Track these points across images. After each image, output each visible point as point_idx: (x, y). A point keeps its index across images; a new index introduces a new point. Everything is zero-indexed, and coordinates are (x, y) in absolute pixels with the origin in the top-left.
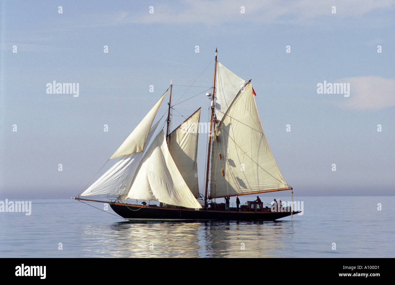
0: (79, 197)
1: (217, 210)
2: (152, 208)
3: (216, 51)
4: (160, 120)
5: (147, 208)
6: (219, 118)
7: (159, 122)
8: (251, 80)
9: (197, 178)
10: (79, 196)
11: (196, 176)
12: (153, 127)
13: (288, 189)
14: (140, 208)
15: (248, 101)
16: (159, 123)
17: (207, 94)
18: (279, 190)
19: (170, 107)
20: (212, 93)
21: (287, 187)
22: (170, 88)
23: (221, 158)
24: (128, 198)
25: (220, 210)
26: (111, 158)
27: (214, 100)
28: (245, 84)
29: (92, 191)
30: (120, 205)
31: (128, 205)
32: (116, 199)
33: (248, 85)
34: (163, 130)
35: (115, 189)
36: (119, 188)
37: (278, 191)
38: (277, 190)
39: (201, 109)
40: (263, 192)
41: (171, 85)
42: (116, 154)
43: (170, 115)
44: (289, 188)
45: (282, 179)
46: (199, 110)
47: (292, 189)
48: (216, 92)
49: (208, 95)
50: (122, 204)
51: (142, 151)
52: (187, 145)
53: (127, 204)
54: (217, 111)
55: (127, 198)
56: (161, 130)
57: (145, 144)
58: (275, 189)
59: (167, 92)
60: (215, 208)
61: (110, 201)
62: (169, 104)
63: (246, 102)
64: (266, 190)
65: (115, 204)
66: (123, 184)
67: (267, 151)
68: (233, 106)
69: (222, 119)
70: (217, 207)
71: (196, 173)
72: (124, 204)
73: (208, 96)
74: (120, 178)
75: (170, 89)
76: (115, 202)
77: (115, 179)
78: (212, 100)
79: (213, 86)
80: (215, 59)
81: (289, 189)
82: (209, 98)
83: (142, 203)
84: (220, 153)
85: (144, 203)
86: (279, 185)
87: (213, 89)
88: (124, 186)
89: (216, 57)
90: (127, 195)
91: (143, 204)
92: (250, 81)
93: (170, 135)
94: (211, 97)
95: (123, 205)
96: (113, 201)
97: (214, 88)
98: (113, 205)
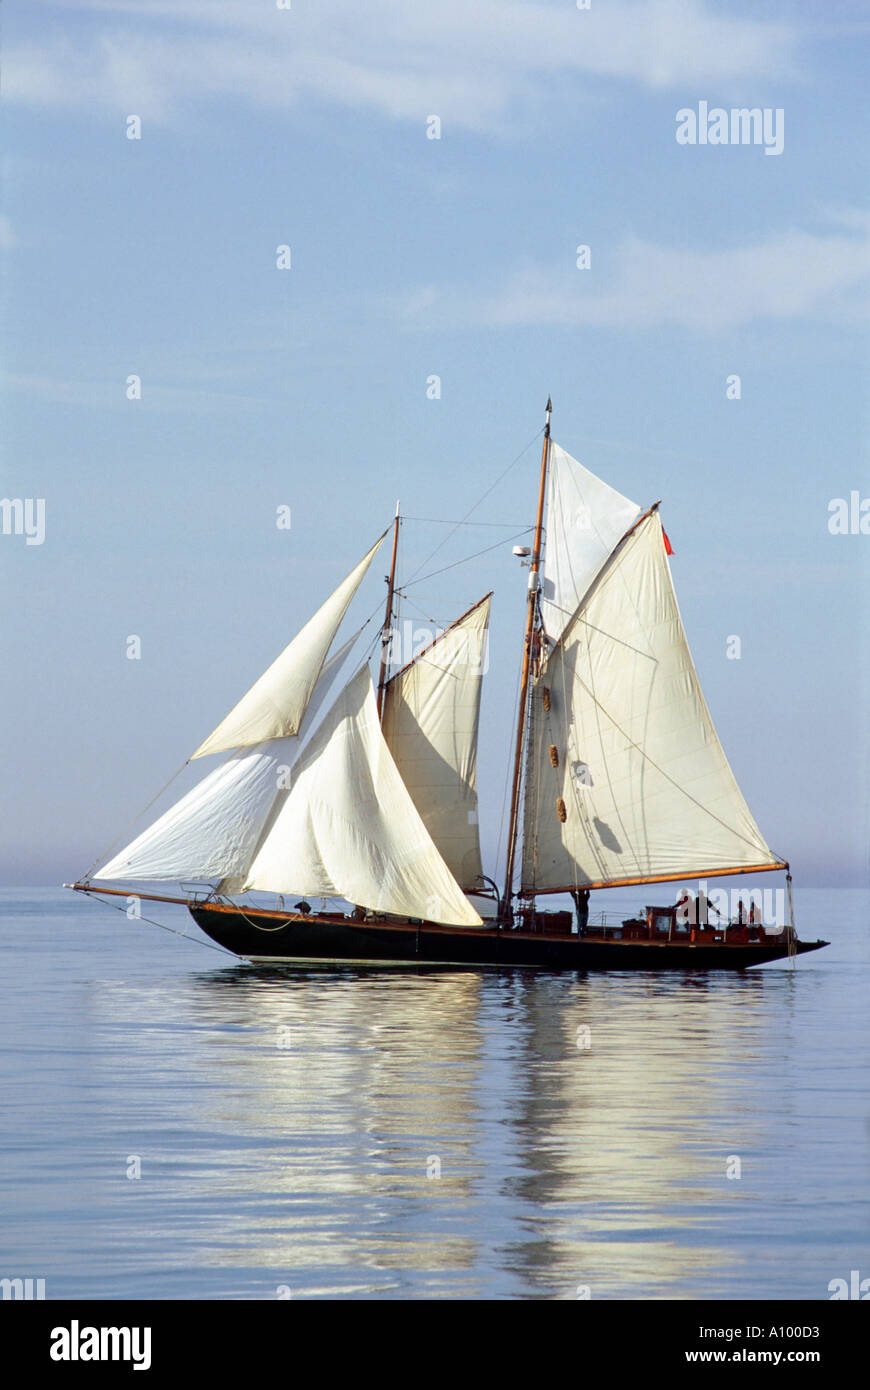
0: (88, 882)
1: (539, 932)
2: (327, 922)
3: (549, 408)
4: (359, 633)
5: (309, 923)
6: (553, 629)
7: (353, 640)
8: (660, 506)
9: (477, 827)
10: (87, 879)
11: (471, 822)
12: (333, 658)
13: (773, 866)
14: (284, 922)
15: (649, 572)
16: (354, 643)
17: (517, 550)
18: (746, 869)
19: (392, 591)
20: (533, 547)
21: (772, 861)
22: (395, 526)
23: (556, 760)
24: (247, 889)
25: (547, 934)
26: (195, 756)
27: (537, 570)
28: (639, 516)
29: (129, 863)
30: (222, 910)
31: (249, 913)
32: (209, 890)
33: (648, 519)
34: (366, 667)
35: (205, 857)
36: (220, 855)
37: (743, 872)
38: (740, 870)
39: (493, 597)
40: (691, 875)
41: (397, 518)
42: (210, 744)
43: (392, 617)
44: (778, 863)
45: (754, 834)
46: (486, 602)
47: (787, 867)
48: (545, 544)
49: (520, 552)
50: (229, 907)
51: (294, 735)
52: (441, 719)
53: (244, 908)
54: (546, 607)
55: (244, 887)
56: (361, 666)
57: (307, 713)
58: (730, 868)
59: (384, 539)
60: (532, 926)
61: (192, 897)
62: (390, 582)
63: (642, 575)
64: (703, 871)
65: (207, 907)
66: (231, 842)
67: (709, 740)
68: (598, 588)
69: (562, 635)
70: (538, 922)
71: (474, 810)
72: (235, 907)
73: (519, 555)
74: (220, 822)
75: (392, 533)
76: (206, 902)
77: (205, 825)
78: (531, 569)
79: (537, 524)
80: (543, 433)
81: (778, 866)
82: (523, 564)
83: (296, 907)
84: (553, 746)
85: (303, 907)
86: (745, 853)
87: (535, 532)
88: (235, 849)
89: (548, 426)
90: (245, 877)
91: (298, 911)
92: (655, 507)
93: (389, 683)
94: (530, 558)
95: (233, 911)
96: (202, 898)
97: (540, 528)
98: (198, 910)
